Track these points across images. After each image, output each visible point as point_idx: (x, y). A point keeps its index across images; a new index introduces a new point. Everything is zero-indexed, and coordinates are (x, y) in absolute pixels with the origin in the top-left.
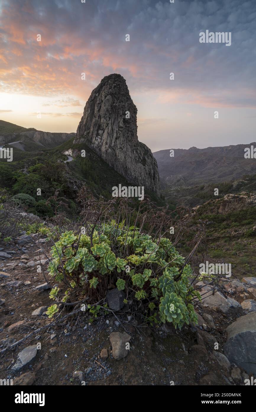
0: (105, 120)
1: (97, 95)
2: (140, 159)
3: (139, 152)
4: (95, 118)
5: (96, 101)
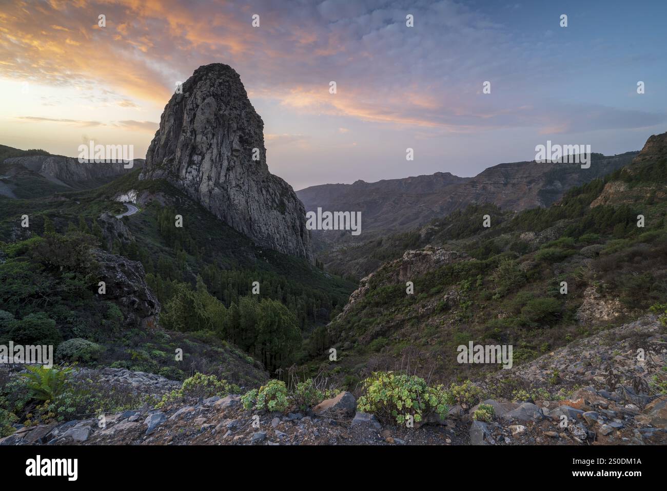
0: (204, 138)
1: (187, 94)
2: (276, 202)
3: (271, 191)
4: (184, 134)
5: (185, 106)
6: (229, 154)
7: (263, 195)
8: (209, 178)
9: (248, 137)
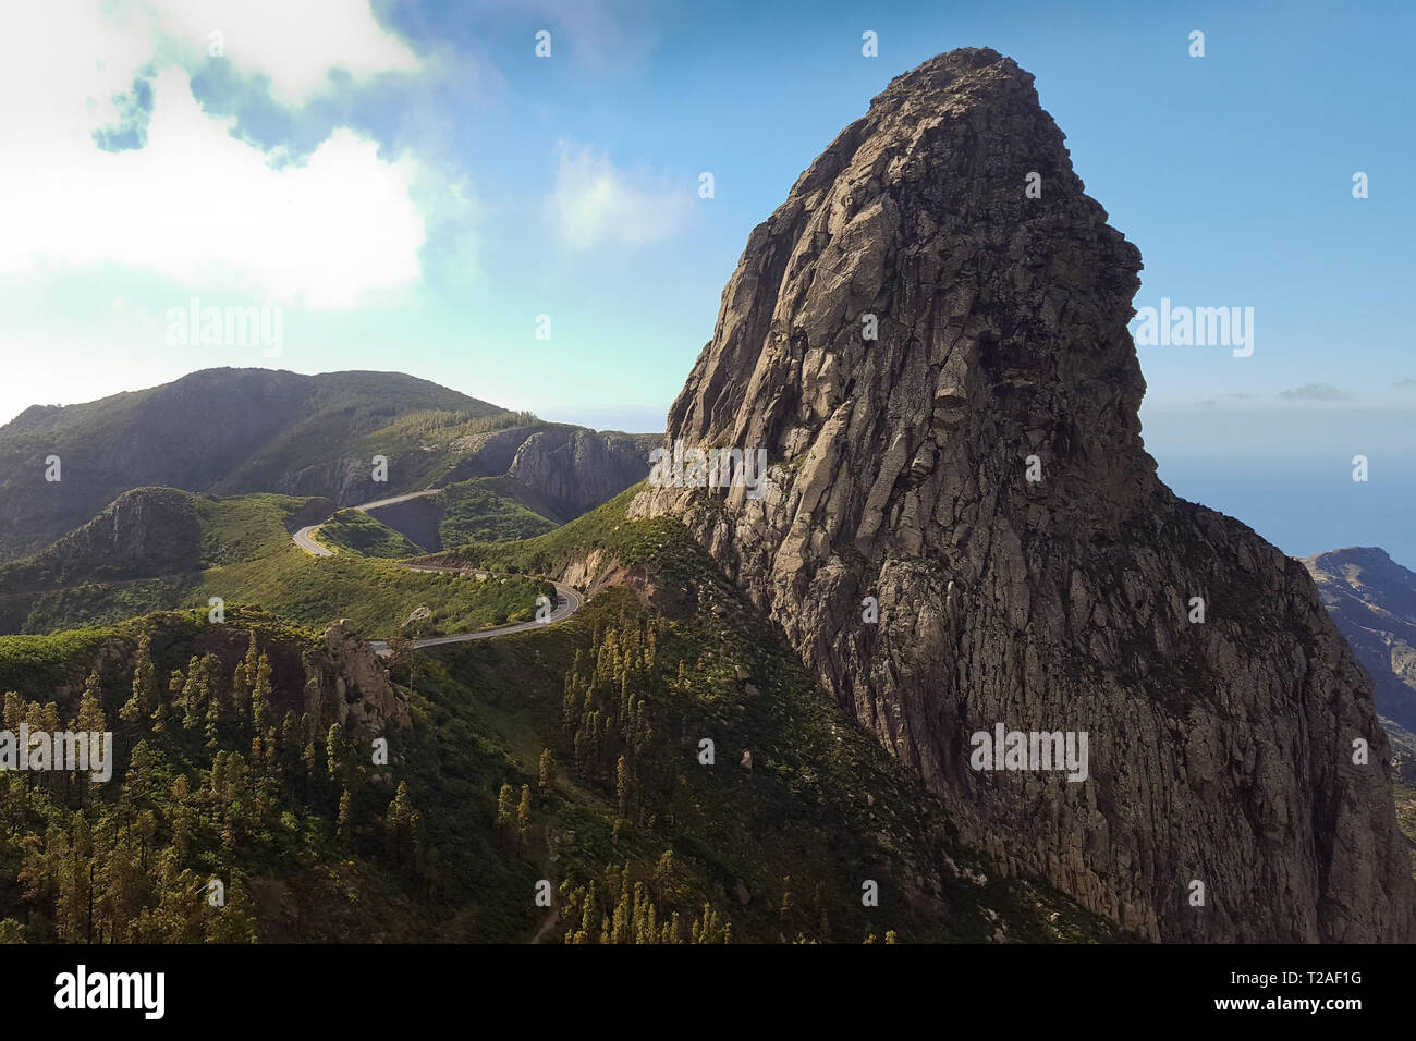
0: (832, 359)
4: (773, 350)
6: (919, 419)
7: (1067, 602)
8: (818, 515)
9: (1021, 340)
